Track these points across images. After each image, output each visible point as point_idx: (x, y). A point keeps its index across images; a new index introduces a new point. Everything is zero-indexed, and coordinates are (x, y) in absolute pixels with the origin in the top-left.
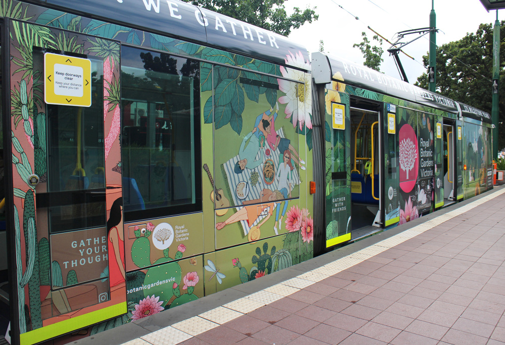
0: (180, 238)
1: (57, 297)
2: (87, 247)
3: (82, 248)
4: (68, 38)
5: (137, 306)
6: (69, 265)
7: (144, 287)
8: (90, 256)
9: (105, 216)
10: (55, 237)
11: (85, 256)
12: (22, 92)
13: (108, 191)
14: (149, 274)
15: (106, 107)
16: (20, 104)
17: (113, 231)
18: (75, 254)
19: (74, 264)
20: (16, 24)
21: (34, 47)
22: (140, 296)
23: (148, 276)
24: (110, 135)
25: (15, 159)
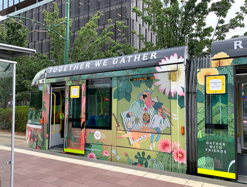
0: (103, 137)
1: (72, 143)
2: (78, 133)
3: (77, 133)
4: (75, 82)
5: (89, 154)
6: (75, 136)
7: (91, 149)
8: (79, 135)
9: (81, 126)
10: (73, 129)
11: (78, 135)
12: (67, 96)
13: (82, 119)
14: (93, 146)
15: (82, 97)
16: (67, 99)
17: (82, 130)
18: (76, 134)
19: (76, 136)
20: (66, 82)
21: (69, 86)
22: (90, 151)
23: (92, 146)
24: (83, 104)
25: (65, 110)
